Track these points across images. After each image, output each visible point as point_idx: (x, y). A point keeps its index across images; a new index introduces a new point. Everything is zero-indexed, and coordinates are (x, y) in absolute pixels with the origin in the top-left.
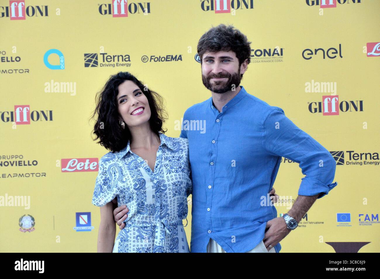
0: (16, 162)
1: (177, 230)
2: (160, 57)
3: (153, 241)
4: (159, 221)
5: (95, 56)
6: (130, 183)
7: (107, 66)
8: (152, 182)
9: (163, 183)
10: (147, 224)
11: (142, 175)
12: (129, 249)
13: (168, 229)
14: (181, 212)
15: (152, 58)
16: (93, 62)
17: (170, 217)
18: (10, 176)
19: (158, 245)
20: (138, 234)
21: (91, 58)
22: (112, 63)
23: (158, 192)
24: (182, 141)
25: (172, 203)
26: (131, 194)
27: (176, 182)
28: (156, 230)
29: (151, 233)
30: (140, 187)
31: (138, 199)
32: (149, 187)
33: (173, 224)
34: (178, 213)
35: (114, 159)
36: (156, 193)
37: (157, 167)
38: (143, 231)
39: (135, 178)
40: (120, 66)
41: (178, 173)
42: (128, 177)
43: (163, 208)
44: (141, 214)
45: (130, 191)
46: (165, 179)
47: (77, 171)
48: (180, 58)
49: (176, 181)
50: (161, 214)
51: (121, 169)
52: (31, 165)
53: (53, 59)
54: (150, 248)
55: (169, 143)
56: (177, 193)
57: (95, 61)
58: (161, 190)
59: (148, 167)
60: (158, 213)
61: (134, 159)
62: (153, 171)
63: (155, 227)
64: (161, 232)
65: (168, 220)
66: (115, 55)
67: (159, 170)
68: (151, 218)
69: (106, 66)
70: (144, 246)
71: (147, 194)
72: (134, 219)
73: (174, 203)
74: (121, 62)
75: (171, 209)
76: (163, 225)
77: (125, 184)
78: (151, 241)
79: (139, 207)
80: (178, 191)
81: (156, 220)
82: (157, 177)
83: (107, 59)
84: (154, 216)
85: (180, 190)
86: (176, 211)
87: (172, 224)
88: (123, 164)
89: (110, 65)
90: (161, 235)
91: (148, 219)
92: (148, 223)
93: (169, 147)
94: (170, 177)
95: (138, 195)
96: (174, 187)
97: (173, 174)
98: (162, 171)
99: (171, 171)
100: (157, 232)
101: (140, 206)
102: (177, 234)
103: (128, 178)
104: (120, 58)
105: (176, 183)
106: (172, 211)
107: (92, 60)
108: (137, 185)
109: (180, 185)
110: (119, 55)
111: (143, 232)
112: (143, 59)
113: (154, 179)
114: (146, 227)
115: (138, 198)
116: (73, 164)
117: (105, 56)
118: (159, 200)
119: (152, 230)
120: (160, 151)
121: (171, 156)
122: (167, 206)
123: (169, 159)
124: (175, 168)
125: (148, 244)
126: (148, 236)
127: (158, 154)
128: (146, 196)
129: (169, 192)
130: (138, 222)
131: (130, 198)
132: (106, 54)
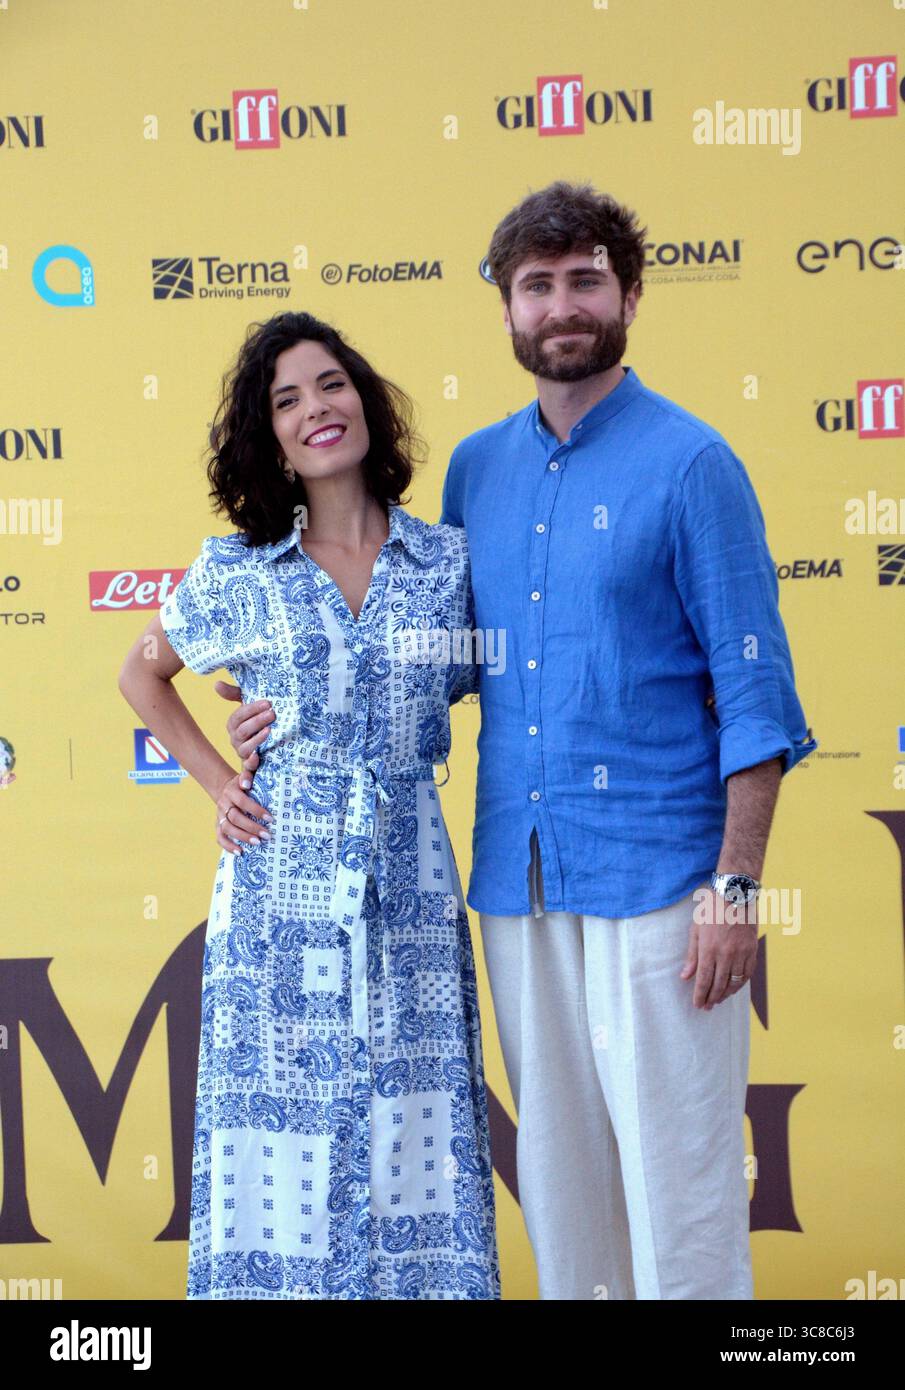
1: (415, 796)
2: (376, 268)
3: (342, 822)
4: (360, 764)
5: (183, 265)
6: (285, 644)
7: (221, 295)
8: (347, 651)
9: (381, 655)
10: (326, 770)
11: (321, 627)
13: (386, 789)
14: (429, 742)
15: (354, 270)
16: (178, 282)
17: (394, 754)
19: (354, 832)
20: (300, 795)
21: (173, 271)
22: (235, 285)
23: (363, 679)
24: (449, 534)
25: (403, 715)
26: (283, 675)
28: (352, 790)
29: (336, 797)
30: (312, 661)
31: (303, 695)
32: (340, 662)
33: (401, 776)
34: (418, 746)
35: (244, 561)
36: (357, 682)
37: (368, 607)
38: (314, 789)
39: (301, 632)
40: (256, 295)
42: (282, 625)
43: (375, 727)
44: (311, 739)
45: (283, 667)
46: (388, 643)
50: (367, 744)
51: (265, 598)
54: (331, 840)
55: (412, 538)
56: (419, 689)
57: (183, 281)
58: (372, 676)
59: (342, 604)
60: (358, 742)
61: (305, 571)
62: (356, 616)
63: (348, 780)
64: (365, 796)
65: (388, 764)
66: (243, 264)
67: (375, 617)
68: (339, 754)
69: (216, 295)
70: (313, 833)
71: (331, 683)
72: (290, 750)
73: (408, 716)
74: (260, 283)
75: (398, 734)
76: (371, 777)
77: (270, 645)
78: (335, 821)
79: (306, 716)
80: (423, 684)
81: (353, 761)
82: (367, 637)
83: (219, 274)
84: (348, 750)
85: (430, 681)
86: (413, 739)
87: (399, 777)
88: (270, 580)
89: (228, 293)
90: (364, 804)
91: (329, 755)
92: (328, 767)
93: (413, 550)
95: (303, 682)
96: (411, 672)
98: (382, 620)
99: (408, 622)
100: (353, 795)
101: (309, 714)
102: (414, 808)
103: (279, 629)
104: (260, 271)
106: (402, 737)
107: (175, 278)
108: (304, 654)
110: (256, 262)
111: (312, 792)
112: (328, 274)
113: (356, 642)
114: (323, 779)
115: (304, 690)
117: (215, 266)
118: (365, 704)
119: (340, 788)
120: (385, 560)
121: (414, 577)
122: (388, 722)
123: (407, 588)
124: (420, 616)
125: (325, 827)
126: (327, 804)
127: (377, 568)
128: (326, 689)
129: (395, 684)
130: (301, 760)
131: (281, 686)
132: (217, 259)
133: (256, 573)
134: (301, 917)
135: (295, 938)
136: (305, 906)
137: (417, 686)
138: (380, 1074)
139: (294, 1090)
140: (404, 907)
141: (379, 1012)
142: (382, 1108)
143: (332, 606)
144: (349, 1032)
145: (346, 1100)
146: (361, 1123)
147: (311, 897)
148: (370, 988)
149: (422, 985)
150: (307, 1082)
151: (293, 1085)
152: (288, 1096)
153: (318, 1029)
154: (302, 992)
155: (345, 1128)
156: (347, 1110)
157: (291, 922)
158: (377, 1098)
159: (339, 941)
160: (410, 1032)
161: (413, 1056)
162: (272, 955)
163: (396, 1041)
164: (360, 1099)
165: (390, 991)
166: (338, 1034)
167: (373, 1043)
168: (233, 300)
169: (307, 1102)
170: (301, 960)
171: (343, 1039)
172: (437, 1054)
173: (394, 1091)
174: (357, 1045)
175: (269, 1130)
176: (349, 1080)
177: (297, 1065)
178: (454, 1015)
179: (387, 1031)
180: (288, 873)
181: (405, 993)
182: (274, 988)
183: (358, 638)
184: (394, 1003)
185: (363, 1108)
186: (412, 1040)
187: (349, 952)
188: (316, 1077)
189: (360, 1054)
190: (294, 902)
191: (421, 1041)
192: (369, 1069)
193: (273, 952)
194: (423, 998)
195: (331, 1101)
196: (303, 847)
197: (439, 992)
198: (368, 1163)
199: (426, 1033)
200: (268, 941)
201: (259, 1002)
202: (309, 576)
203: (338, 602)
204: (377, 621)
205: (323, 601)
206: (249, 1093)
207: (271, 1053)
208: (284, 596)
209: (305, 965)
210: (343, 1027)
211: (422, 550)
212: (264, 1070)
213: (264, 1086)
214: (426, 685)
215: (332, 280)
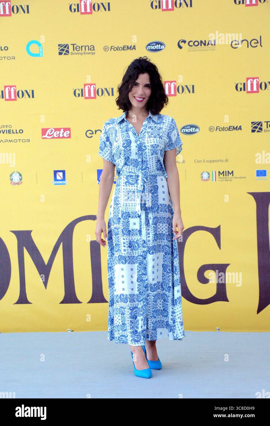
0: (7, 130)
1: (157, 180)
2: (118, 47)
3: (137, 187)
5: (66, 46)
6: (120, 142)
7: (77, 54)
8: (136, 143)
9: (144, 144)
11: (129, 137)
12: (121, 191)
14: (159, 166)
15: (112, 47)
16: (65, 50)
17: (150, 170)
18: (2, 141)
20: (127, 180)
21: (64, 47)
23: (140, 150)
25: (151, 159)
26: (120, 151)
29: (135, 180)
30: (127, 146)
31: (125, 155)
32: (134, 147)
34: (156, 168)
35: (113, 124)
36: (138, 151)
37: (141, 132)
38: (130, 179)
39: (124, 139)
40: (86, 54)
41: (156, 139)
42: (120, 138)
43: (144, 163)
44: (127, 165)
45: (120, 148)
46: (146, 141)
47: (54, 138)
48: (134, 48)
49: (154, 144)
50: (142, 167)
51: (116, 132)
52: (18, 133)
53: (34, 49)
54: (135, 191)
56: (155, 153)
57: (66, 50)
58: (142, 149)
59: (135, 132)
60: (140, 166)
62: (138, 135)
63: (138, 176)
65: (148, 172)
66: (82, 46)
68: (135, 169)
69: (75, 54)
70: (131, 190)
71: (132, 151)
73: (152, 160)
74: (87, 51)
75: (150, 164)
76: (143, 175)
77: (117, 143)
78: (136, 186)
79: (126, 160)
81: (139, 171)
82: (141, 140)
83: (76, 48)
84: (138, 168)
86: (154, 166)
87: (151, 175)
88: (118, 128)
91: (133, 169)
92: (133, 173)
93: (154, 119)
94: (149, 140)
95: (125, 151)
96: (152, 148)
97: (152, 139)
98: (145, 136)
99: (151, 136)
102: (156, 183)
104: (87, 48)
106: (151, 165)
107: (64, 50)
108: (125, 144)
109: (157, 147)
110: (86, 45)
114: (132, 176)
115: (125, 153)
116: (51, 133)
117: (75, 46)
118: (141, 157)
119: (136, 178)
120: (146, 121)
121: (154, 126)
122: (147, 161)
123: (152, 128)
124: (154, 135)
125: (133, 188)
126: (134, 182)
127: (144, 123)
128: (131, 153)
129: (148, 152)
130: (126, 171)
131: (121, 154)
132: (76, 44)
133: (115, 127)
134: (128, 211)
135: (127, 216)
136: (129, 208)
137: (154, 152)
138: (149, 249)
140: (155, 208)
141: (149, 234)
142: (150, 257)
143: (133, 132)
144: (141, 239)
145: (141, 255)
146: (145, 261)
147: (131, 206)
148: (146, 228)
149: (158, 227)
150: (131, 251)
151: (128, 252)
152: (127, 255)
153: (133, 238)
154: (130, 229)
155: (141, 262)
156: (141, 258)
157: (126, 212)
158: (148, 255)
159: (138, 216)
161: (156, 244)
162: (122, 221)
163: (153, 241)
164: (144, 255)
165: (152, 229)
166: (139, 239)
167: (147, 241)
168: (80, 55)
169: (131, 256)
170: (129, 222)
172: (161, 243)
173: (153, 253)
174: (143, 242)
175: (122, 264)
176: (142, 250)
179: (151, 238)
181: (155, 229)
182: (122, 229)
183: (138, 140)
184: (153, 231)
185: (145, 257)
187: (141, 219)
188: (133, 250)
189: (144, 244)
190: (127, 207)
191: (157, 240)
192: (146, 247)
193: (122, 220)
194: (158, 230)
195: (137, 256)
197: (162, 229)
198: (147, 271)
199: (158, 238)
200: (121, 217)
201: (119, 233)
202: (127, 125)
203: (134, 131)
204: (143, 136)
205: (130, 131)
206: (117, 256)
207: (122, 245)
208: (121, 131)
209: (130, 223)
210: (140, 237)
211: (157, 120)
212: (121, 249)
213: (121, 253)
214: (156, 152)
215: (106, 50)
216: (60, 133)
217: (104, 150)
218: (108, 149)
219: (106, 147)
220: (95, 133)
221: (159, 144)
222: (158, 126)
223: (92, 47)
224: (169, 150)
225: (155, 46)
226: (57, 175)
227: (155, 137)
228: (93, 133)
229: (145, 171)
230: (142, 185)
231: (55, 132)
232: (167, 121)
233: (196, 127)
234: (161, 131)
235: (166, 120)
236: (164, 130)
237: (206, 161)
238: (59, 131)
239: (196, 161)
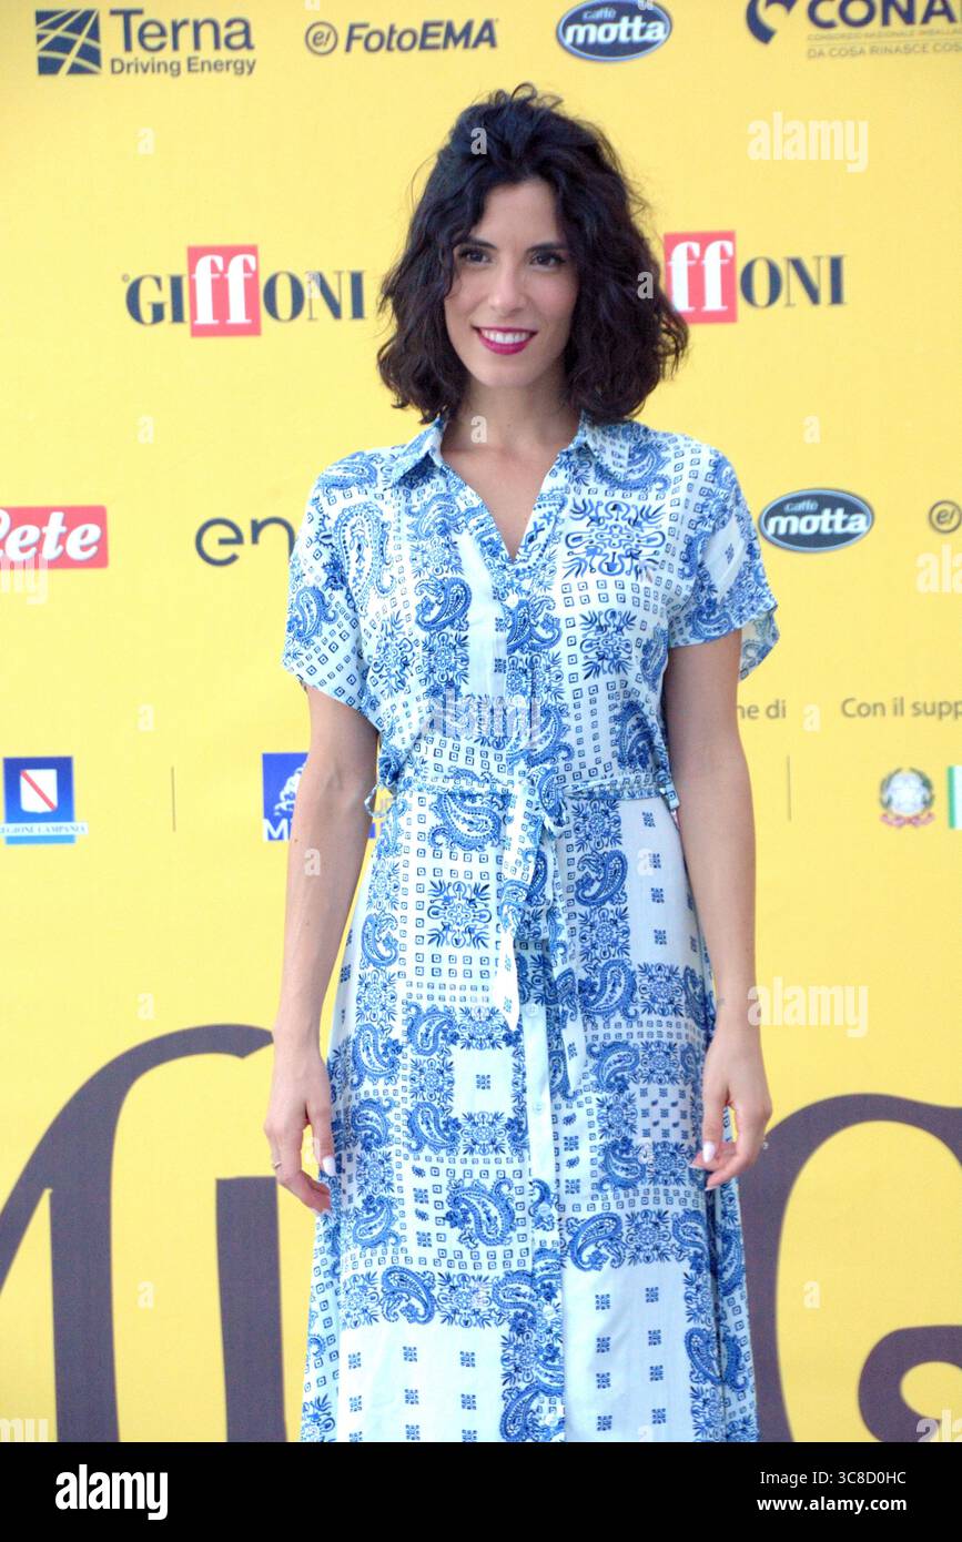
1: (618, 821)
2: (392, 31)
3: (499, 860)
4: (522, 773)
5: (84, 21)
6: (404, 598)
7: (145, 71)
8: (497, 602)
9: (545, 611)
10: (475, 783)
11: (457, 568)
12: (403, 884)
14: (633, 742)
15: (357, 32)
16: (76, 49)
17: (576, 761)
19: (508, 875)
20: (440, 822)
21: (68, 29)
22: (167, 55)
23: (519, 646)
25: (584, 701)
26: (404, 647)
27: (600, 613)
28: (510, 812)
29: (490, 823)
30: (443, 619)
31: (432, 671)
32: (484, 620)
33: (590, 792)
34: (617, 749)
35: (366, 486)
36: (511, 650)
37: (531, 540)
38: (459, 812)
39: (428, 577)
40: (203, 69)
41: (617, 577)
42: (401, 570)
43: (543, 719)
45: (404, 633)
46: (555, 593)
48: (486, 34)
49: (604, 607)
50: (530, 744)
51: (385, 535)
54: (487, 887)
55: (612, 444)
56: (606, 663)
57: (84, 46)
58: (535, 641)
59: (494, 536)
61: (444, 491)
62: (513, 553)
63: (505, 798)
64: (526, 822)
65: (568, 775)
66: (179, 20)
67: (541, 555)
68: (491, 758)
69: (137, 71)
70: (461, 878)
71: (472, 651)
72: (419, 754)
73: (593, 701)
74: (207, 52)
75: (579, 729)
77: (387, 602)
78: (492, 859)
80: (611, 656)
81: (512, 769)
82: (526, 585)
83: (142, 36)
84: (504, 753)
85: (622, 651)
86: (606, 740)
87: (585, 795)
88: (398, 509)
89: (156, 67)
91: (477, 758)
92: (476, 779)
93: (608, 460)
94: (575, 588)
95: (431, 651)
96: (592, 636)
97: (591, 577)
98: (550, 559)
99: (586, 562)
100: (511, 820)
102: (616, 839)
103: (397, 577)
104: (207, 33)
105: (602, 617)
106: (587, 734)
107: (72, 42)
108: (432, 609)
109: (619, 629)
110: (201, 19)
111: (458, 817)
112: (315, 39)
113: (510, 591)
114: (472, 797)
115: (433, 662)
117: (136, 22)
118: (525, 683)
119: (495, 809)
120: (562, 472)
121: (606, 500)
123: (593, 514)
124: (607, 555)
125: (476, 867)
126: (479, 834)
127: (549, 483)
128: (466, 660)
129: (569, 655)
130: (437, 768)
131: (406, 664)
132: (139, 12)
133: (381, 504)
134: (448, 1003)
135: (441, 1034)
136: (453, 987)
137: (602, 658)
138: (576, 1235)
139: (444, 1261)
140: (609, 987)
141: (572, 1143)
142: (579, 1286)
143: (480, 538)
144: (525, 1174)
145: (524, 1273)
146: (548, 1309)
147: (460, 973)
148: (557, 1107)
149: (641, 1103)
150: (462, 1247)
151: (443, 1253)
152: (436, 1270)
153: (477, 1169)
154: (453, 1115)
155: (524, 1315)
156: (525, 1289)
157: (434, 1011)
158: (571, 1270)
159: (505, 1038)
160: (622, 1174)
161: (628, 1210)
162: (408, 1062)
163: (599, 1186)
164: (546, 1272)
165: (589, 1113)
166: (509, 1175)
167: (562, 1188)
168: (164, 77)
169: (464, 1279)
170: (449, 1068)
171: (517, 1182)
172: (663, 1207)
173: (597, 1261)
174: (537, 1191)
175: (410, 1322)
176: (528, 1244)
177: (447, 1223)
178: (685, 1148)
179: (584, 1172)
180: (427, 939)
181: (613, 1116)
182: (411, 1109)
183: (511, 585)
184: (596, 1129)
185: (550, 1286)
186: (626, 1185)
187: (522, 1053)
188: (477, 1241)
189: (544, 1205)
190: (437, 981)
191: (641, 1187)
192: (557, 1227)
193: (409, 1055)
194: (642, 1123)
195: (502, 1276)
196: (447, 899)
197: (665, 1114)
198: (562, 1368)
199: (647, 1174)
200: (403, 1040)
201: (391, 1131)
202: (447, 497)
203: (489, 532)
204: (543, 561)
205: (466, 532)
206: (381, 1270)
207: (410, 1205)
208: (413, 532)
209: (457, 1074)
210: (516, 1165)
211: (624, 462)
212: (401, 1233)
213: (402, 1256)
214: (616, 657)
215: (321, 49)
216: (42, 537)
217: (314, 638)
218: (339, 631)
219: (330, 621)
220: (255, 540)
221: (635, 611)
222: (634, 499)
223: (238, 27)
224: (694, 641)
225: (613, 28)
226: (24, 783)
227: (611, 567)
228: (239, 540)
229: (548, 766)
230: (528, 853)
231: (12, 528)
232: (685, 472)
233: (851, 507)
234: (648, 531)
235: (678, 468)
236: (665, 524)
237: (908, 710)
238: (40, 529)
239: (851, 708)
